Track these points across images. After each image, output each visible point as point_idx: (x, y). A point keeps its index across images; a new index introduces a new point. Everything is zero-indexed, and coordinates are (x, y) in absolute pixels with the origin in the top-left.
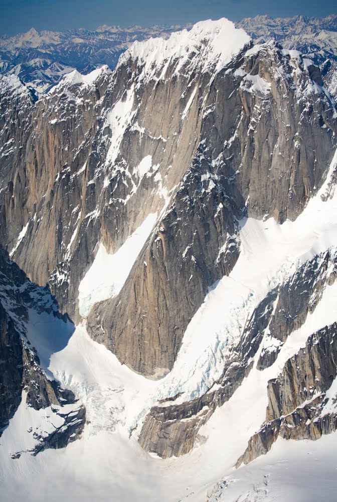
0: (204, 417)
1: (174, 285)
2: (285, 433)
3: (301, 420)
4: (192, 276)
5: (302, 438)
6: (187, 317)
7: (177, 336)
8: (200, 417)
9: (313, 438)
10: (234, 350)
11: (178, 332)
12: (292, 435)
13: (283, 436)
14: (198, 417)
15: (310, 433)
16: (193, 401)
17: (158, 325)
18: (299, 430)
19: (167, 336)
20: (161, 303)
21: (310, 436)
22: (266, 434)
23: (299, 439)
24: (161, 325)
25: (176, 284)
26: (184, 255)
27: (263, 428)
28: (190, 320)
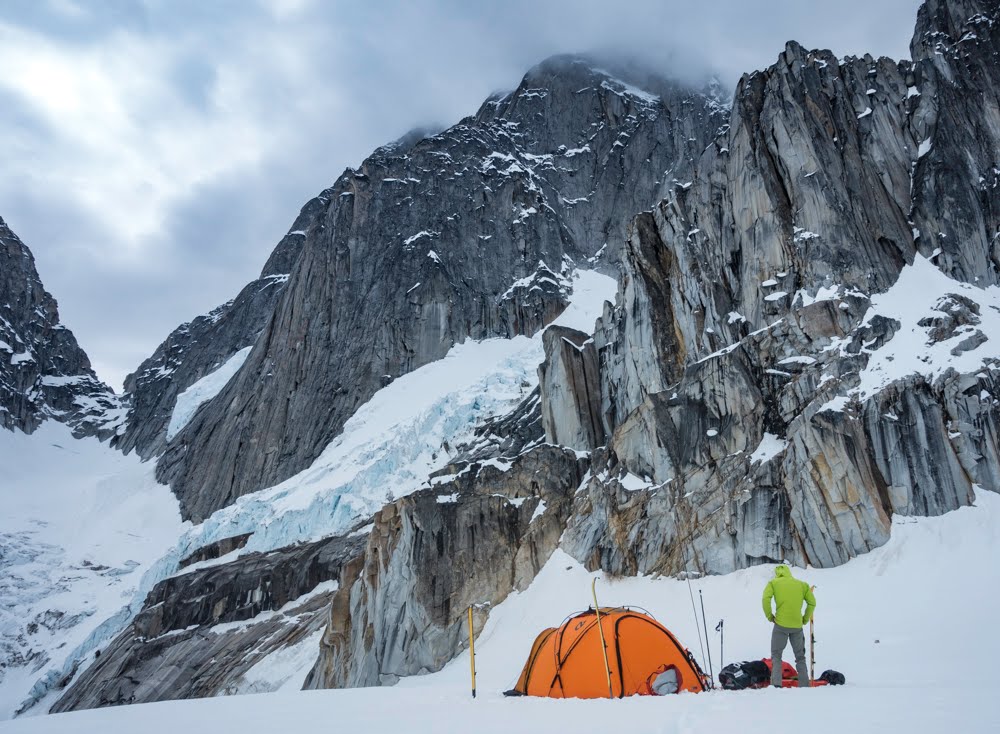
0: (302, 619)
1: (364, 293)
2: (603, 531)
3: (712, 433)
4: (418, 284)
5: (726, 553)
6: (382, 371)
7: (336, 413)
8: (287, 618)
9: (820, 547)
10: (492, 431)
11: (342, 402)
12: (651, 543)
13: (583, 552)
14: (280, 617)
15: (785, 513)
16: (282, 550)
17: (292, 386)
18: (704, 498)
19: (308, 412)
20: (314, 331)
21: (790, 531)
22: (464, 518)
23: (704, 570)
24: (301, 388)
25: (368, 290)
26: (408, 242)
27: (445, 479)
28: (389, 381)
